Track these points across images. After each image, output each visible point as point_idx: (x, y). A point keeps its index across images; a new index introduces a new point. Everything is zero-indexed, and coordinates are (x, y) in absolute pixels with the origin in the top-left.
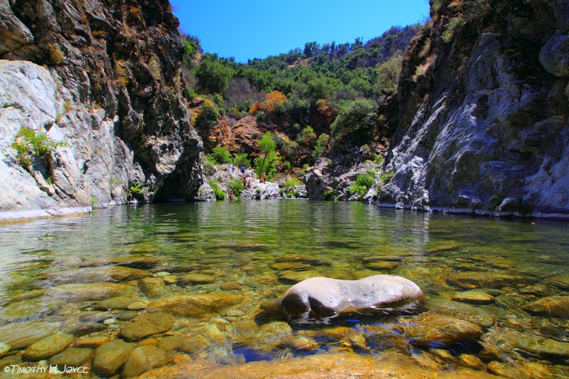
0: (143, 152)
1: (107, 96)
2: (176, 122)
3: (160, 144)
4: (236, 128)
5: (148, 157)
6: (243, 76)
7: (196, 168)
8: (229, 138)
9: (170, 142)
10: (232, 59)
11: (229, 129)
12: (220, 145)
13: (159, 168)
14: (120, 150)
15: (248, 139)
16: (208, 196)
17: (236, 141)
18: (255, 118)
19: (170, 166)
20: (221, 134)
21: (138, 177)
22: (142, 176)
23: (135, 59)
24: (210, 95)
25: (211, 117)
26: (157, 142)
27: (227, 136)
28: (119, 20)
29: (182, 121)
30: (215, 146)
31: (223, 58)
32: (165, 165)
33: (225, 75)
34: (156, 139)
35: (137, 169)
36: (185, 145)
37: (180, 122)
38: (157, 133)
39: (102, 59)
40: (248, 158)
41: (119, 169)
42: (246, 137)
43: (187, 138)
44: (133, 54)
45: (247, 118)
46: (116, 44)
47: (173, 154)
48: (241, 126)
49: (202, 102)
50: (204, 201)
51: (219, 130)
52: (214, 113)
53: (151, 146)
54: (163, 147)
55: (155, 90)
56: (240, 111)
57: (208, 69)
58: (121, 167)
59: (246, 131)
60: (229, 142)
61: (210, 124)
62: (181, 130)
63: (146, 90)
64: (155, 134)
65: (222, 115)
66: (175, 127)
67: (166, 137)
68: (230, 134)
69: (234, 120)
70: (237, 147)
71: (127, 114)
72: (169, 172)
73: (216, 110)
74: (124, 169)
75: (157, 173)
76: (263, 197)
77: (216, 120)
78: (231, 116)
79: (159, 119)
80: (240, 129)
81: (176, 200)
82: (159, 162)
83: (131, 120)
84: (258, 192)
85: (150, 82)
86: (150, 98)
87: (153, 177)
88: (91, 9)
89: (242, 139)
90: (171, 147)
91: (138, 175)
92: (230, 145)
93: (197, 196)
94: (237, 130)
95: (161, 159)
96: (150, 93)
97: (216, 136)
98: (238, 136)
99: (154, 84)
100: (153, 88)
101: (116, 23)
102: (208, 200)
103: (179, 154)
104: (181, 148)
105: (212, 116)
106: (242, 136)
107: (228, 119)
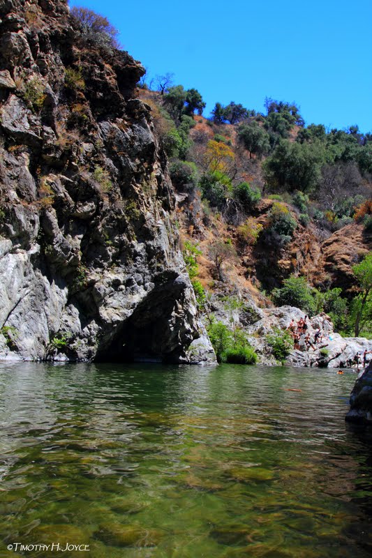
0: (83, 291)
1: (15, 224)
2: (139, 247)
3: (108, 280)
4: (328, 244)
5: (89, 297)
6: (350, 158)
7: (179, 313)
8: (316, 262)
9: (128, 277)
10: (354, 130)
11: (316, 246)
12: (297, 274)
13: (105, 313)
14: (40, 290)
15: (347, 262)
16: (203, 357)
17: (325, 266)
18: (361, 227)
19: (125, 311)
20: (299, 256)
21: (68, 326)
22: (75, 323)
23: (71, 170)
24: (287, 194)
25: (283, 229)
26: (102, 278)
27: (312, 258)
28: (48, 125)
29: (150, 246)
30: (288, 277)
31: (336, 130)
32: (115, 309)
33: (315, 160)
34: (103, 273)
35: (70, 314)
36: (154, 280)
37: (148, 248)
38: (105, 264)
39: (15, 179)
40: (342, 295)
41: (36, 314)
42: (343, 259)
43: (159, 269)
44: (70, 164)
45: (348, 227)
46: (44, 156)
47: (132, 293)
48: (336, 241)
49: (271, 206)
50: (196, 364)
51: (296, 250)
52: (289, 224)
53: (93, 282)
54: (116, 284)
55: (99, 207)
56: (340, 217)
57: (289, 153)
58: (39, 312)
59: (345, 249)
60: (314, 269)
61: (280, 240)
62: (149, 258)
63: (86, 208)
64: (101, 266)
65: (304, 224)
66: (137, 254)
67: (120, 269)
68: (318, 255)
69: (326, 232)
70: (327, 276)
71: (51, 242)
72: (120, 319)
73: (293, 217)
74: (43, 314)
75: (100, 321)
76: (333, 364)
77: (291, 234)
78: (321, 226)
79: (108, 245)
80: (334, 247)
81: (146, 360)
82: (106, 305)
83: (59, 249)
84: (323, 355)
85: (93, 197)
86: (92, 218)
87: (94, 325)
88: (9, 122)
89: (336, 263)
90: (129, 283)
91: (70, 323)
92: (316, 274)
93: (184, 356)
94: (330, 249)
95: (109, 300)
96: (92, 211)
97: (290, 259)
98: (329, 259)
99: (99, 199)
100: (97, 204)
101: (43, 131)
102: (202, 363)
103: (143, 293)
104: (147, 284)
105: (285, 229)
106: (336, 258)
107: (315, 231)
